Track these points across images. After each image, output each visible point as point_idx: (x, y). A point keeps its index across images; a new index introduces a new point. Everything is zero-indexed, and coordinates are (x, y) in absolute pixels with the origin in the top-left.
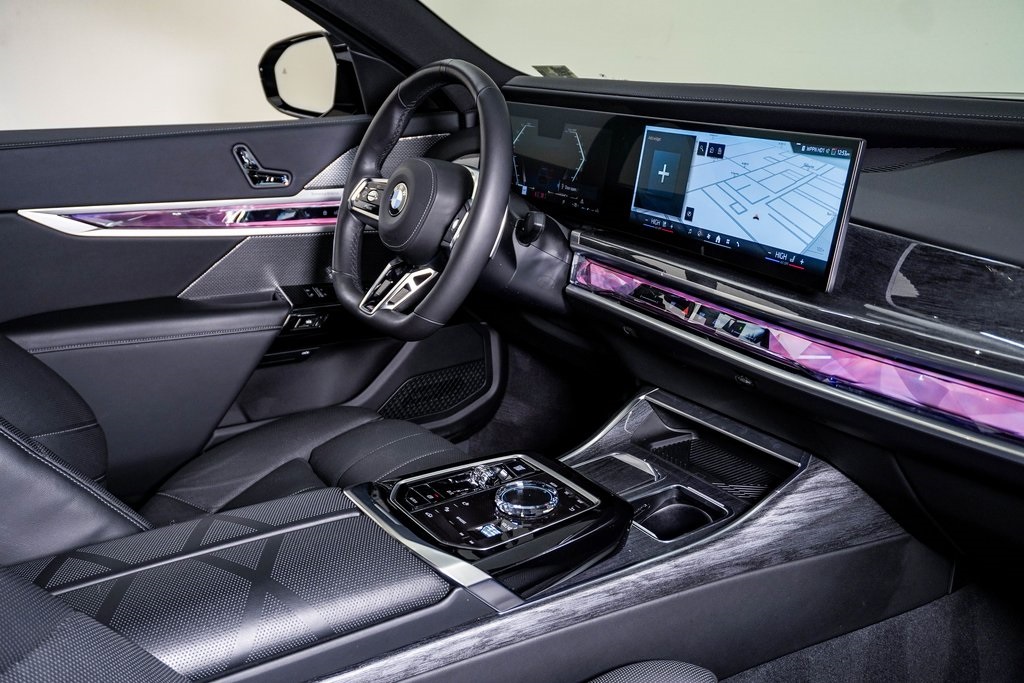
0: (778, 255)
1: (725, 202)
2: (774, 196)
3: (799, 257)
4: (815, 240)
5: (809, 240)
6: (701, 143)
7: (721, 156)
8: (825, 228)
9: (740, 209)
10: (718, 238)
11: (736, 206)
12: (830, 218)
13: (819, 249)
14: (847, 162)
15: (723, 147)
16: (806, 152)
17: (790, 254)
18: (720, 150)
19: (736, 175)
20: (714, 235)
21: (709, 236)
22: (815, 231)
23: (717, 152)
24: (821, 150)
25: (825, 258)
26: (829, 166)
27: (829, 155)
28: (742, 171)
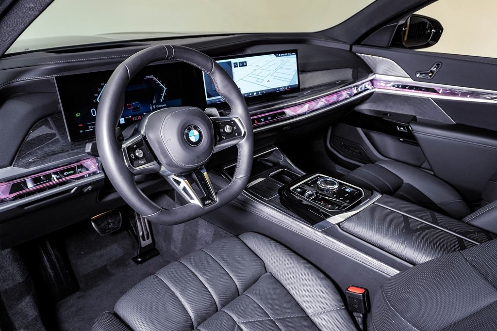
0: (281, 89)
1: (254, 80)
2: (273, 72)
3: (289, 86)
4: (292, 80)
5: (290, 81)
6: (234, 63)
7: (246, 65)
8: (294, 76)
9: (261, 81)
10: (255, 94)
11: (259, 80)
12: (295, 72)
13: (295, 82)
14: (295, 56)
15: (246, 62)
16: (281, 56)
17: (285, 87)
18: (245, 64)
19: (255, 70)
20: (253, 93)
21: (251, 94)
22: (291, 77)
23: (243, 64)
24: (286, 54)
25: (297, 83)
26: (289, 58)
27: (289, 55)
28: (257, 68)
